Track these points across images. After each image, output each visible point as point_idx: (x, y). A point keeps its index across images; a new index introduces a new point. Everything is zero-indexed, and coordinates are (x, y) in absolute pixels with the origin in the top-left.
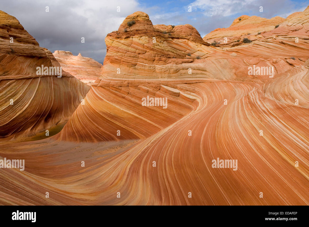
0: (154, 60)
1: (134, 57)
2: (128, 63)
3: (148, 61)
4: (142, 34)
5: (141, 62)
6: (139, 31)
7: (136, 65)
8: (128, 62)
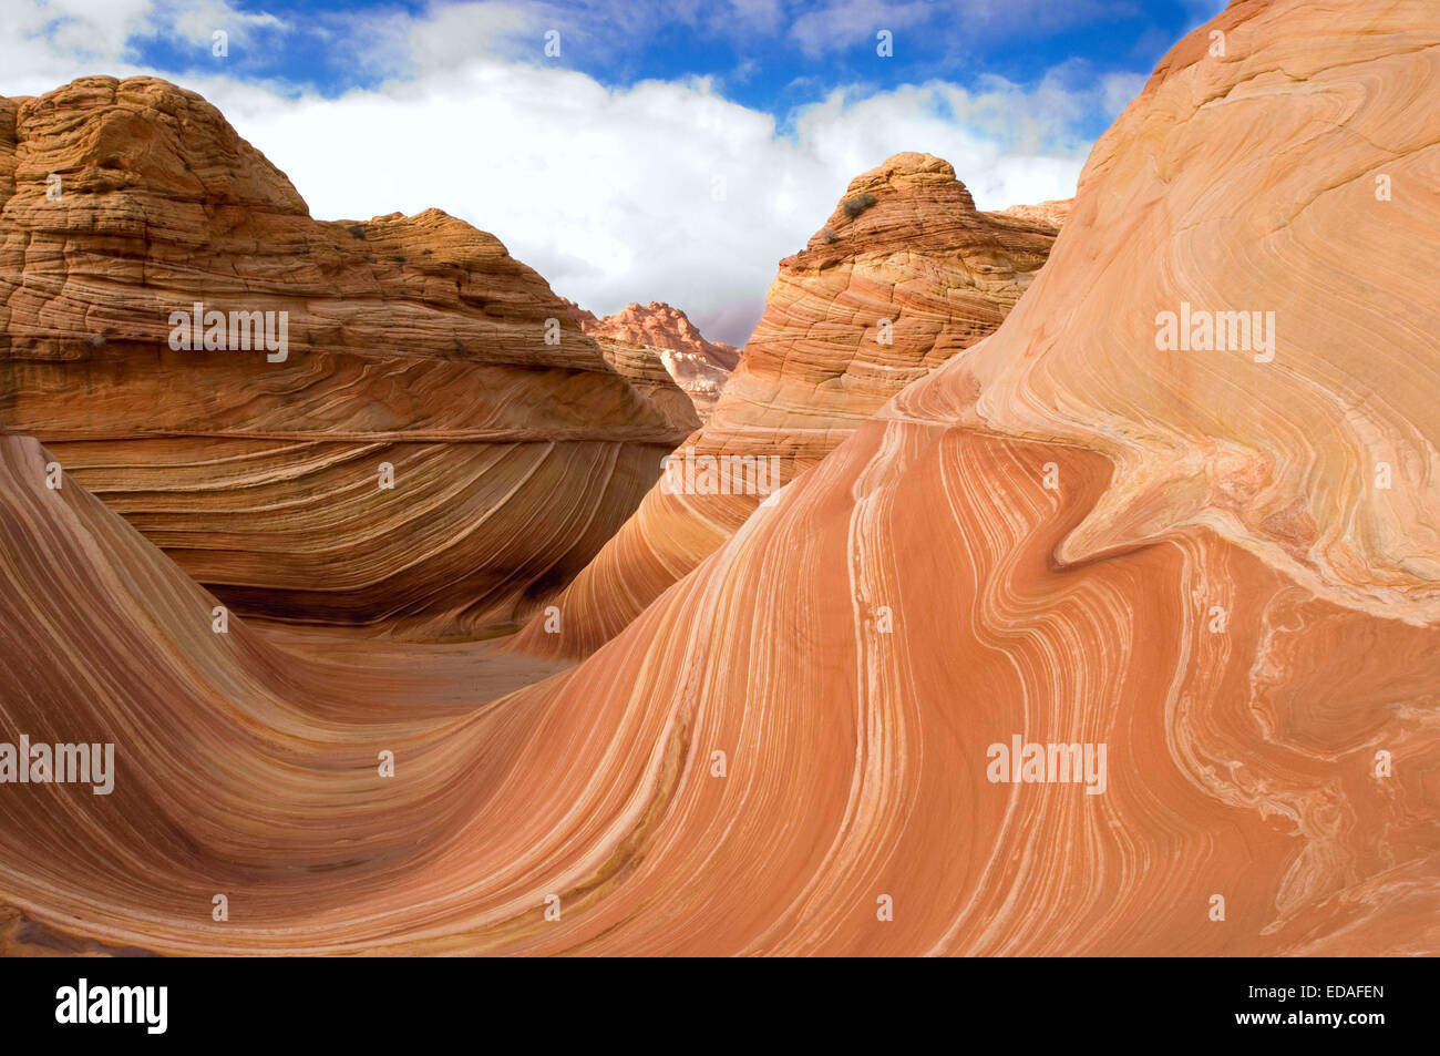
0: (929, 348)
1: (841, 339)
2: (811, 363)
3: (900, 353)
4: (891, 246)
5: (867, 361)
6: (884, 234)
7: (844, 372)
8: (810, 360)
